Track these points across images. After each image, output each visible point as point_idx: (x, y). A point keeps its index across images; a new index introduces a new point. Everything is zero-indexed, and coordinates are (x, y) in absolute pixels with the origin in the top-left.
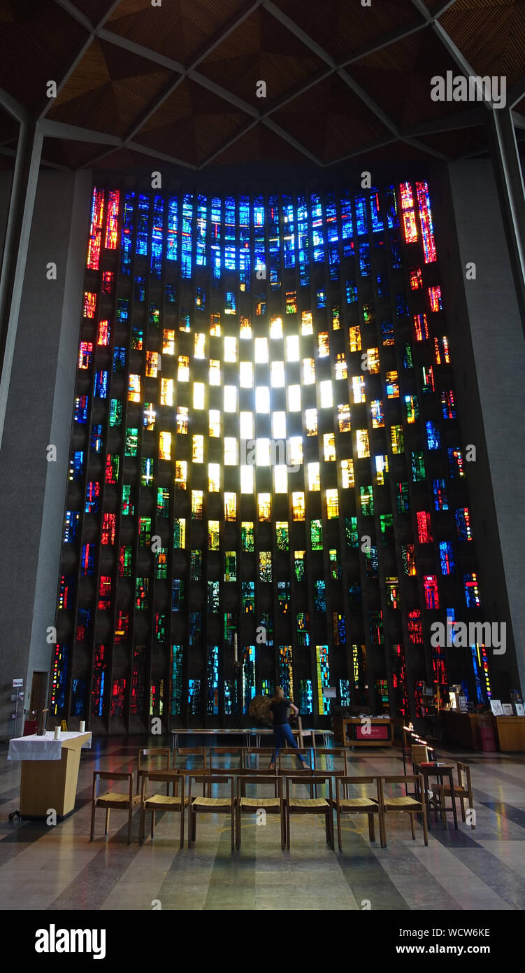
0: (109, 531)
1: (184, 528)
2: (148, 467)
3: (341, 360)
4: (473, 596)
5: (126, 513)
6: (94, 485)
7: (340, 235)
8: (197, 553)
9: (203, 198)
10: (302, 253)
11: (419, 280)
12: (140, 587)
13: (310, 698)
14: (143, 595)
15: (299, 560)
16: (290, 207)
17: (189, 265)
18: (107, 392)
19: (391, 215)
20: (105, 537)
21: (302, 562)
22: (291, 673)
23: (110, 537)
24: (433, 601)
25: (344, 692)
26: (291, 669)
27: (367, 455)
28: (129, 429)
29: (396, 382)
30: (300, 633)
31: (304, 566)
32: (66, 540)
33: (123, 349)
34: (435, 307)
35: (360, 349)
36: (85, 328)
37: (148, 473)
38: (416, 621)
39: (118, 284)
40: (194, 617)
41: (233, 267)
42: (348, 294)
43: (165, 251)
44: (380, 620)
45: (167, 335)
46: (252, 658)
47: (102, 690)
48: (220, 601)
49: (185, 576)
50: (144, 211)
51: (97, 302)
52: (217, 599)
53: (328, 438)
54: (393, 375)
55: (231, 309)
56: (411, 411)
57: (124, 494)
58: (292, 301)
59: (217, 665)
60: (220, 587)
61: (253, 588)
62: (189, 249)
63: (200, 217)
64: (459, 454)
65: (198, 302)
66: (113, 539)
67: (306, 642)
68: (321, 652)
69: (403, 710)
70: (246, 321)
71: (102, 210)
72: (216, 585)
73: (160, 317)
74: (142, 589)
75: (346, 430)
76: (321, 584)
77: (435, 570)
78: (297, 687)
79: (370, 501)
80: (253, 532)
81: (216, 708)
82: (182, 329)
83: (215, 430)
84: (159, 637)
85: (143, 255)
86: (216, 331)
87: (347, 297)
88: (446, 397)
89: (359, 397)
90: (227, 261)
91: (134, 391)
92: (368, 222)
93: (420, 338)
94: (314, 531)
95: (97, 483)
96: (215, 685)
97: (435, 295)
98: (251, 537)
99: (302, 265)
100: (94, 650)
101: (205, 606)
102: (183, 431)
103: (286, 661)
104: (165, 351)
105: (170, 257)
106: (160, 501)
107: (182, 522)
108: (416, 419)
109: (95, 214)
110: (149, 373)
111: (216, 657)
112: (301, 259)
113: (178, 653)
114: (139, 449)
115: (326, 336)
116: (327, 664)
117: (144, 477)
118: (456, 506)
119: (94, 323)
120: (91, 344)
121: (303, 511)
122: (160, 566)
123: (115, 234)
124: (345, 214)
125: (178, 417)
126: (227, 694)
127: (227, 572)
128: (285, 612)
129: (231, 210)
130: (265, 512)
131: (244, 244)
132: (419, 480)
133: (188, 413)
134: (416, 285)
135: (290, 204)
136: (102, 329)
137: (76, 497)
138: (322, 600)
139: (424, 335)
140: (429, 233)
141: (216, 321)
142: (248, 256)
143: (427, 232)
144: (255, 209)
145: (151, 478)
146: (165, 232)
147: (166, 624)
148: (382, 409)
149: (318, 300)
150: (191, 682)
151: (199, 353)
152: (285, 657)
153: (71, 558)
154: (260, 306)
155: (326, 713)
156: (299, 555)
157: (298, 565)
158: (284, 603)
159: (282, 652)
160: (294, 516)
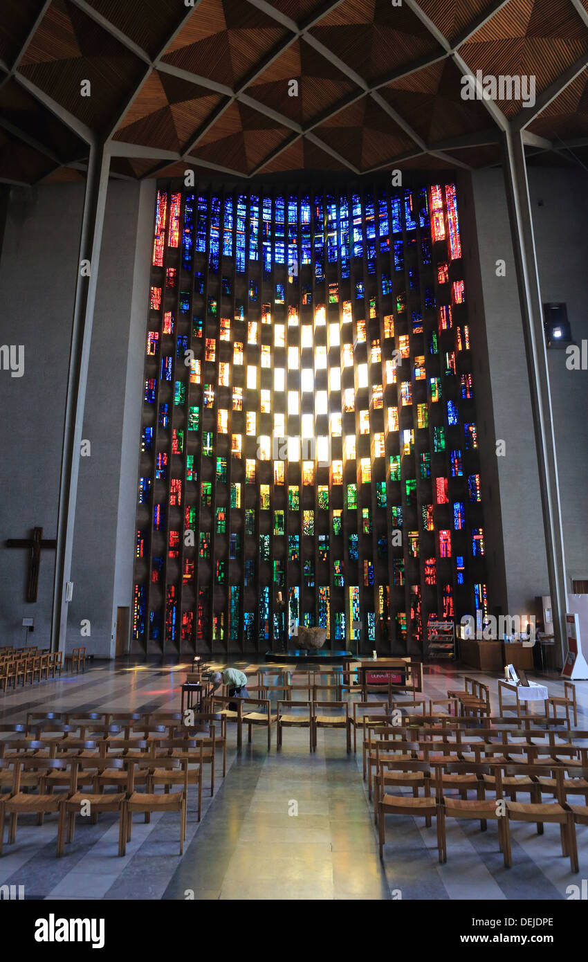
0: (176, 494)
1: (239, 491)
2: (208, 440)
3: (376, 345)
4: (478, 548)
5: (190, 478)
6: (162, 456)
7: (377, 232)
8: (251, 512)
9: (255, 199)
10: (343, 249)
11: (445, 275)
12: (203, 539)
13: (343, 627)
14: (206, 546)
15: (337, 517)
16: (333, 207)
17: (243, 260)
18: (172, 375)
19: (423, 215)
20: (172, 499)
21: (339, 519)
22: (328, 608)
23: (177, 499)
24: (447, 550)
25: (371, 622)
26: (328, 604)
27: (397, 429)
28: (191, 407)
29: (424, 366)
30: (336, 576)
31: (342, 522)
32: (141, 502)
33: (185, 337)
34: (459, 300)
35: (393, 336)
36: (152, 319)
37: (208, 445)
38: (431, 566)
39: (180, 279)
40: (248, 565)
41: (282, 261)
42: (384, 287)
43: (222, 247)
44: (402, 566)
45: (224, 324)
46: (297, 596)
47: (174, 621)
48: (270, 551)
49: (241, 531)
50: (203, 212)
51: (162, 296)
52: (268, 549)
53: (364, 414)
54: (421, 359)
55: (281, 299)
56: (435, 391)
57: (188, 463)
58: (334, 292)
59: (268, 601)
60: (271, 539)
61: (298, 540)
62: (243, 245)
63: (253, 216)
64: (474, 429)
65: (251, 294)
66: (179, 501)
67: (341, 584)
68: (353, 592)
69: (418, 636)
70: (294, 310)
71: (165, 211)
72: (267, 538)
73: (218, 307)
74: (204, 541)
75: (380, 407)
76: (355, 537)
77: (448, 525)
78: (333, 618)
79: (398, 469)
80: (299, 494)
81: (267, 634)
82: (237, 318)
83: (266, 407)
84: (219, 580)
85: (202, 252)
86: (267, 319)
87: (383, 290)
88: (465, 379)
89: (390, 378)
90: (276, 255)
91: (195, 374)
92: (403, 221)
93: (445, 327)
94: (350, 493)
95: (165, 454)
96: (266, 617)
97: (459, 288)
98: (297, 498)
99: (344, 259)
100: (167, 590)
101: (257, 556)
102: (239, 409)
103: (324, 598)
104: (222, 338)
105: (226, 253)
106: (219, 468)
107: (238, 486)
108: (439, 399)
109: (159, 216)
110: (208, 358)
111: (267, 595)
112: (343, 254)
113: (235, 592)
114: (200, 424)
115: (364, 324)
116: (358, 601)
117: (205, 448)
118: (469, 473)
119: (159, 314)
120: (157, 333)
121: (341, 477)
122: (219, 523)
123: (177, 234)
124: (382, 213)
125: (234, 396)
126: (276, 624)
127: (276, 527)
128: (324, 559)
129: (281, 209)
130: (309, 477)
131: (292, 240)
132: (439, 451)
133: (242, 392)
134: (443, 279)
135: (334, 204)
136: (166, 320)
137: (147, 466)
138: (356, 550)
139: (448, 324)
140: (455, 232)
141: (267, 310)
142: (296, 251)
143: (453, 231)
144: (303, 208)
145: (211, 449)
146: (222, 231)
147: (225, 569)
148: (411, 390)
149: (357, 291)
150: (246, 614)
151: (252, 339)
152: (324, 595)
153: (144, 516)
154: (306, 296)
155: (356, 638)
156: (337, 513)
157: (336, 522)
158: (324, 552)
159: (321, 591)
160: (333, 481)
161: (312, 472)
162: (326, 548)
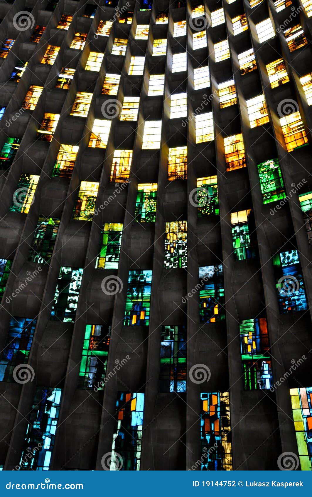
8: (51, 222)
15: (240, 225)
21: (245, 228)
26: (228, 447)
30: (246, 361)
40: (21, 326)
46: (137, 419)
48: (80, 303)
52: (76, 298)
59: (53, 430)
61: (149, 280)
67: (263, 383)
72: (77, 275)
80: (157, 196)
94: (264, 177)
98: (152, 202)
102: (65, 87)
103: (215, 427)
107: (35, 179)
111: (53, 413)
121: (242, 157)
127: (103, 253)
128: (213, 320)
130: (178, 168)
152: (213, 419)
156: (239, 217)
157: (239, 235)
158: (211, 303)
159: (206, 407)
160: (227, 165)
161: (185, 160)
162: (217, 293)
